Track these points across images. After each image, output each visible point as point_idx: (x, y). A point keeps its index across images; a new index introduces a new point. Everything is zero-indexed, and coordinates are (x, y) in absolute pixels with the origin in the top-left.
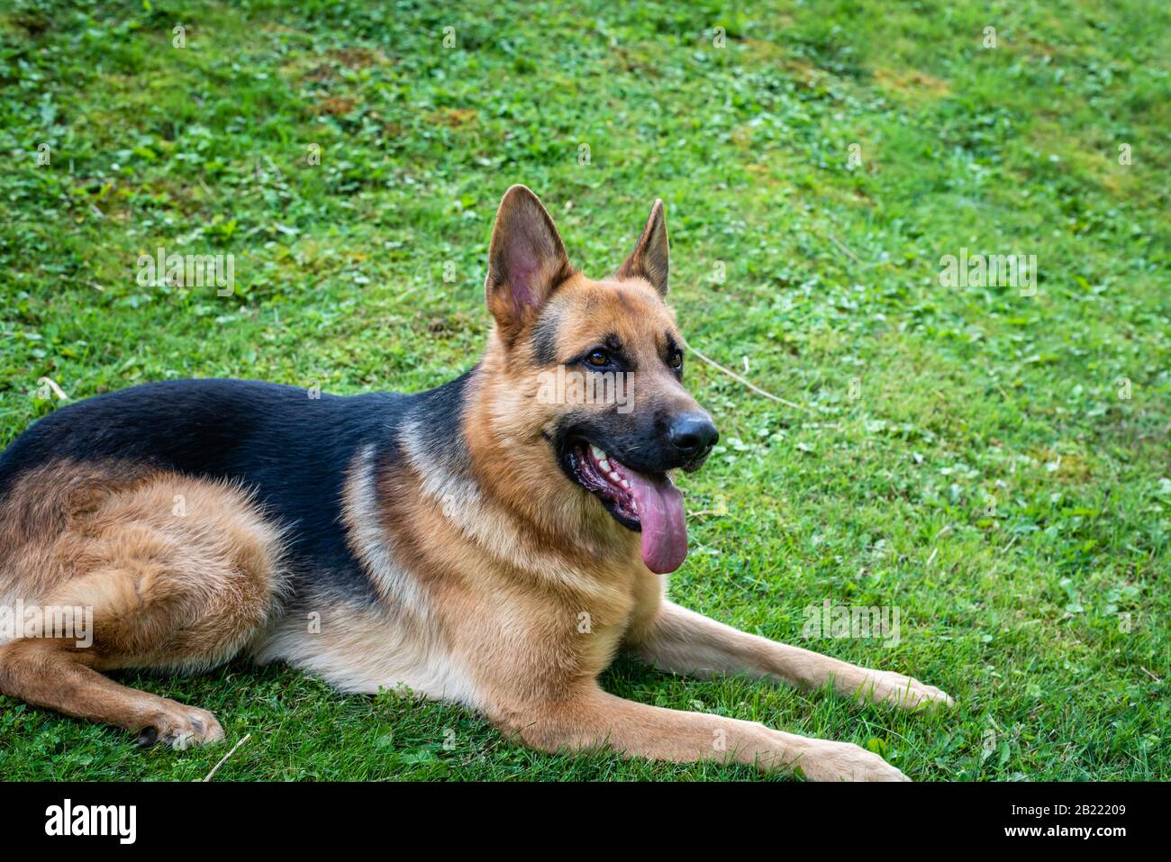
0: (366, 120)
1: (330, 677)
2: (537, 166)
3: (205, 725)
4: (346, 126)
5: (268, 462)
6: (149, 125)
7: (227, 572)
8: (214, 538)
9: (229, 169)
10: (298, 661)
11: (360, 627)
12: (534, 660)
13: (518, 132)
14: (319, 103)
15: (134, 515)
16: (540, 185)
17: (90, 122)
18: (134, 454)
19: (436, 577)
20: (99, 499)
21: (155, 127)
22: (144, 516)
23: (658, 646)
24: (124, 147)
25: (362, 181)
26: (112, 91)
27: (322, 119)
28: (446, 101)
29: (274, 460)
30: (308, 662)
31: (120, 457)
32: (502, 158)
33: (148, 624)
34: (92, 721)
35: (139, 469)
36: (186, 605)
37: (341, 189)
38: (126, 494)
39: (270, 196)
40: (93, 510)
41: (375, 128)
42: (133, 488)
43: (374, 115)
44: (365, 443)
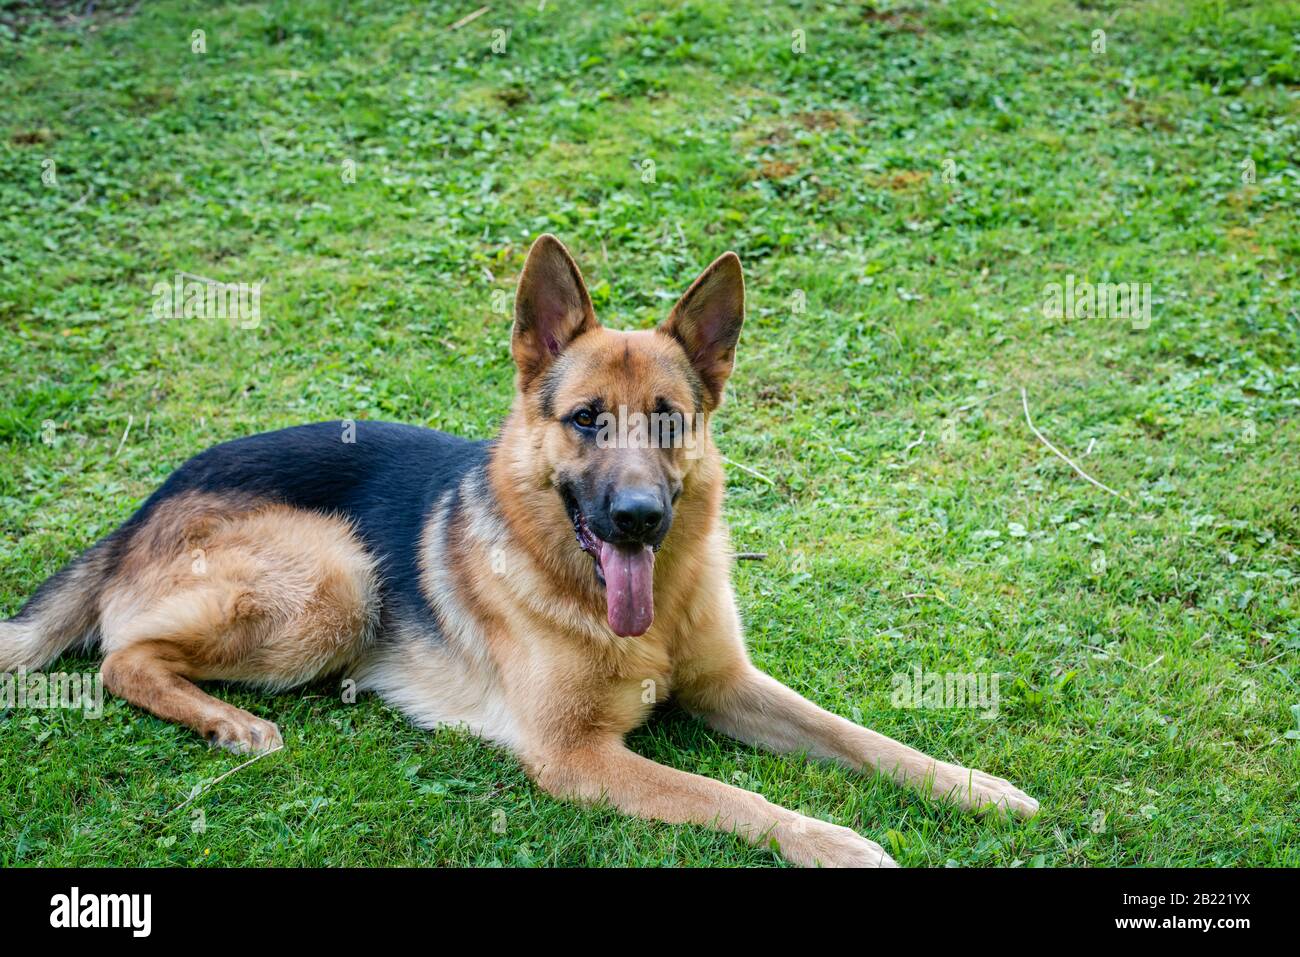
0: (804, 184)
1: (410, 711)
2: (970, 228)
3: (263, 736)
4: (781, 190)
5: (380, 502)
6: (577, 192)
7: (308, 598)
8: (305, 565)
9: (635, 235)
10: (384, 692)
11: (433, 663)
12: (552, 705)
13: (968, 194)
14: (759, 168)
15: (239, 541)
16: (967, 251)
17: (521, 190)
18: (257, 487)
19: (488, 619)
20: (214, 526)
21: (582, 194)
22: (247, 543)
23: (736, 714)
24: (544, 213)
25: (773, 247)
26: (558, 159)
27: (756, 184)
28: (899, 162)
29: (385, 500)
30: (394, 693)
31: (244, 490)
32: (936, 222)
33: (231, 641)
34: (169, 722)
35: (256, 502)
36: (264, 625)
37: (748, 254)
38: (237, 522)
39: (665, 261)
40: (206, 535)
41: (812, 192)
42: (244, 518)
43: (813, 179)
44: (448, 488)
